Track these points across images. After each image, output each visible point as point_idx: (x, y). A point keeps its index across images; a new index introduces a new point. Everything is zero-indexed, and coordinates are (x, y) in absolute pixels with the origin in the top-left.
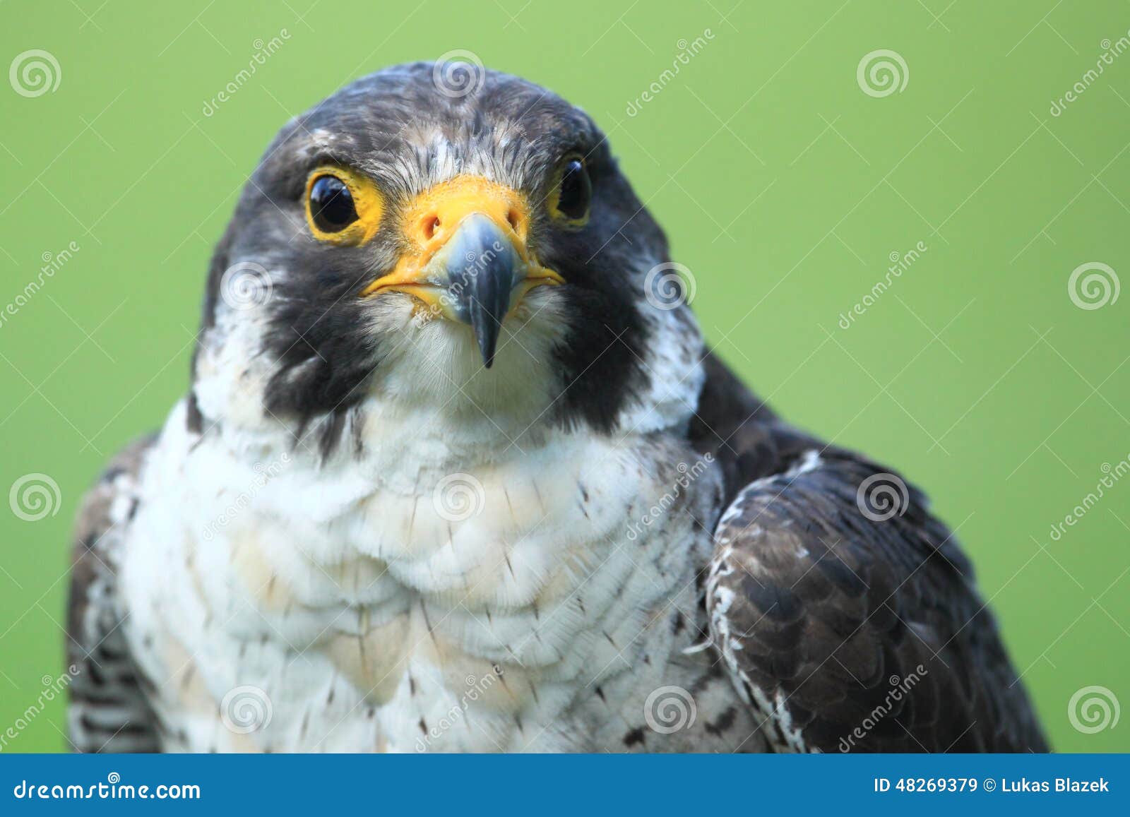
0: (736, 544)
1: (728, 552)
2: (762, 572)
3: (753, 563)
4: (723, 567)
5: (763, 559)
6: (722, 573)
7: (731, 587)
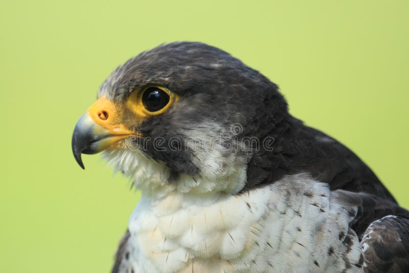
0: (375, 230)
1: (371, 232)
2: (381, 242)
3: (380, 237)
4: (368, 236)
5: (383, 237)
6: (367, 238)
7: (369, 244)
